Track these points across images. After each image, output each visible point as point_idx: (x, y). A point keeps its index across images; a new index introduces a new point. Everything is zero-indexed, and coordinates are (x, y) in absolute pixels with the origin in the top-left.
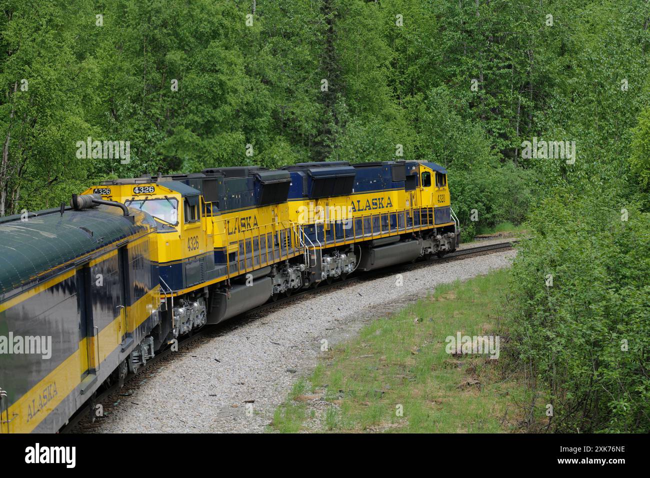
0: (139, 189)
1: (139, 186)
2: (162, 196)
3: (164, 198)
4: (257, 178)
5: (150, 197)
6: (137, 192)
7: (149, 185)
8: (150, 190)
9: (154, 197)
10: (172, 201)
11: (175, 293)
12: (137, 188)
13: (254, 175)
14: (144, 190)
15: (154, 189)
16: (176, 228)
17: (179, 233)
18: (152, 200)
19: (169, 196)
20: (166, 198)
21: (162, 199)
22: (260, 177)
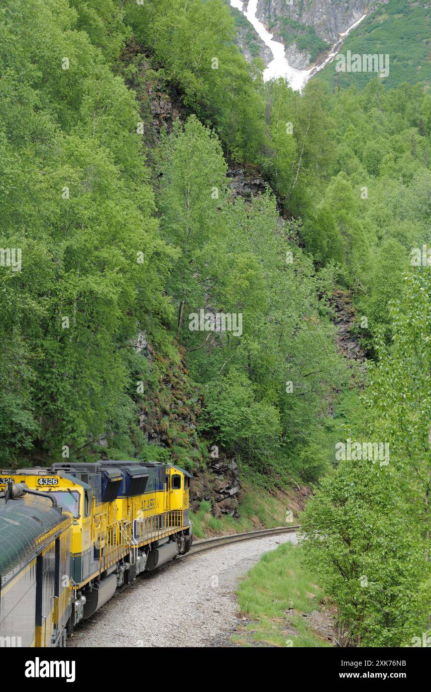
0: (44, 481)
1: (44, 477)
2: (65, 489)
3: (66, 490)
4: (105, 475)
5: (53, 489)
6: (41, 483)
7: (53, 477)
8: (54, 482)
9: (57, 489)
10: (74, 494)
11: (77, 585)
12: (41, 480)
13: (102, 472)
14: (48, 481)
15: (58, 481)
16: (78, 521)
17: (81, 526)
18: (55, 492)
19: (72, 489)
20: (69, 491)
21: (65, 492)
22: (108, 474)
